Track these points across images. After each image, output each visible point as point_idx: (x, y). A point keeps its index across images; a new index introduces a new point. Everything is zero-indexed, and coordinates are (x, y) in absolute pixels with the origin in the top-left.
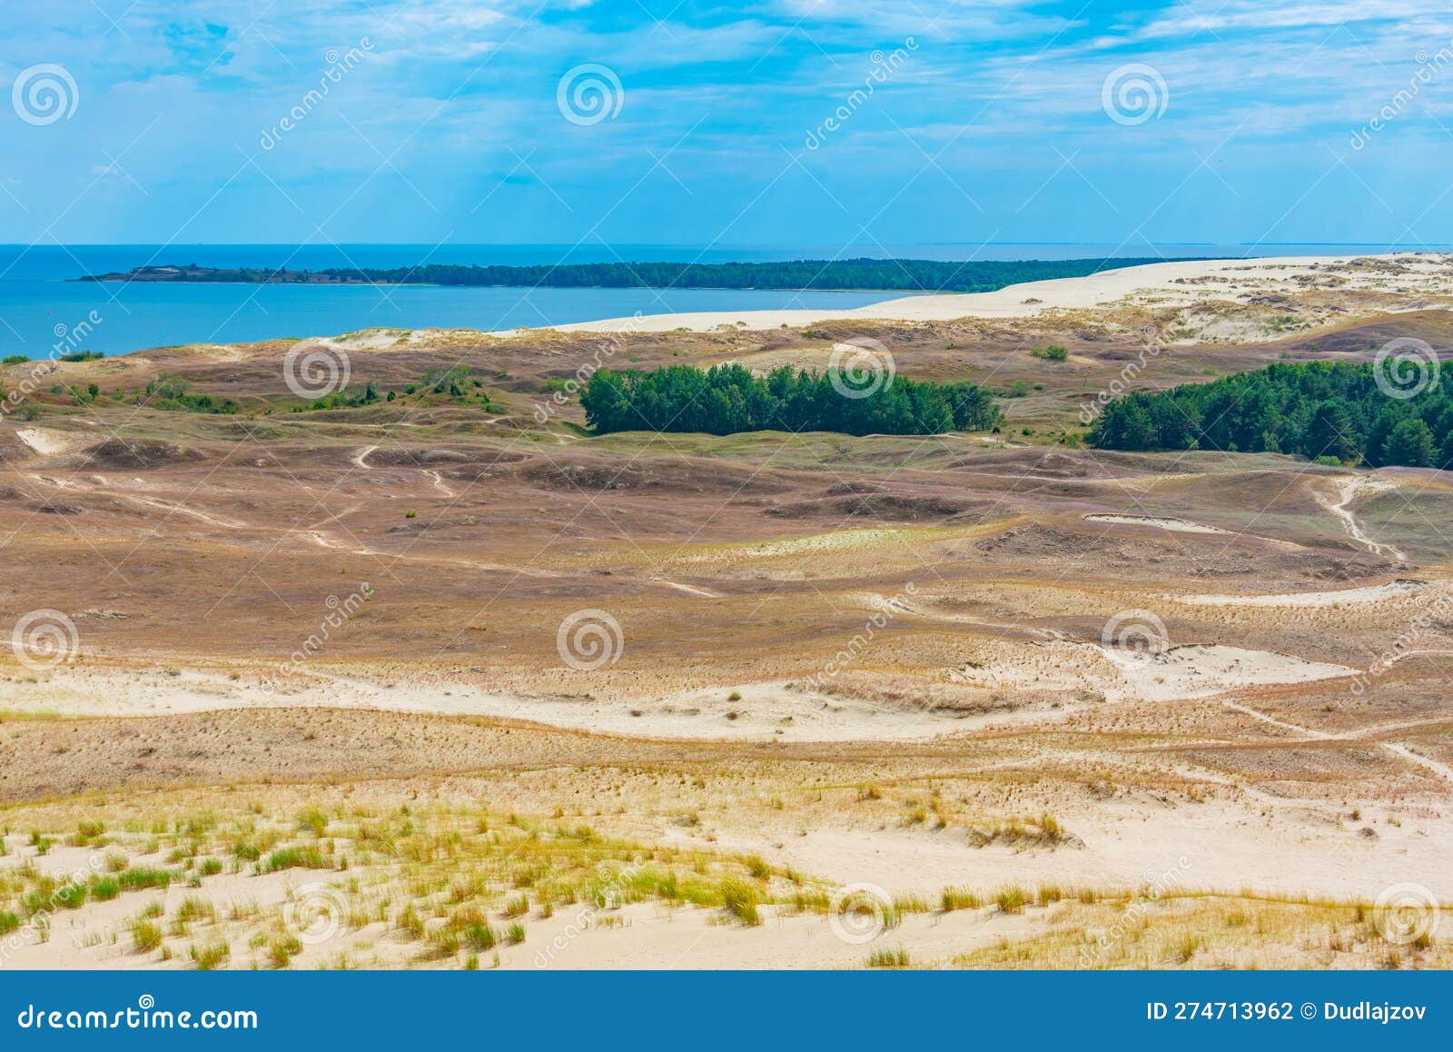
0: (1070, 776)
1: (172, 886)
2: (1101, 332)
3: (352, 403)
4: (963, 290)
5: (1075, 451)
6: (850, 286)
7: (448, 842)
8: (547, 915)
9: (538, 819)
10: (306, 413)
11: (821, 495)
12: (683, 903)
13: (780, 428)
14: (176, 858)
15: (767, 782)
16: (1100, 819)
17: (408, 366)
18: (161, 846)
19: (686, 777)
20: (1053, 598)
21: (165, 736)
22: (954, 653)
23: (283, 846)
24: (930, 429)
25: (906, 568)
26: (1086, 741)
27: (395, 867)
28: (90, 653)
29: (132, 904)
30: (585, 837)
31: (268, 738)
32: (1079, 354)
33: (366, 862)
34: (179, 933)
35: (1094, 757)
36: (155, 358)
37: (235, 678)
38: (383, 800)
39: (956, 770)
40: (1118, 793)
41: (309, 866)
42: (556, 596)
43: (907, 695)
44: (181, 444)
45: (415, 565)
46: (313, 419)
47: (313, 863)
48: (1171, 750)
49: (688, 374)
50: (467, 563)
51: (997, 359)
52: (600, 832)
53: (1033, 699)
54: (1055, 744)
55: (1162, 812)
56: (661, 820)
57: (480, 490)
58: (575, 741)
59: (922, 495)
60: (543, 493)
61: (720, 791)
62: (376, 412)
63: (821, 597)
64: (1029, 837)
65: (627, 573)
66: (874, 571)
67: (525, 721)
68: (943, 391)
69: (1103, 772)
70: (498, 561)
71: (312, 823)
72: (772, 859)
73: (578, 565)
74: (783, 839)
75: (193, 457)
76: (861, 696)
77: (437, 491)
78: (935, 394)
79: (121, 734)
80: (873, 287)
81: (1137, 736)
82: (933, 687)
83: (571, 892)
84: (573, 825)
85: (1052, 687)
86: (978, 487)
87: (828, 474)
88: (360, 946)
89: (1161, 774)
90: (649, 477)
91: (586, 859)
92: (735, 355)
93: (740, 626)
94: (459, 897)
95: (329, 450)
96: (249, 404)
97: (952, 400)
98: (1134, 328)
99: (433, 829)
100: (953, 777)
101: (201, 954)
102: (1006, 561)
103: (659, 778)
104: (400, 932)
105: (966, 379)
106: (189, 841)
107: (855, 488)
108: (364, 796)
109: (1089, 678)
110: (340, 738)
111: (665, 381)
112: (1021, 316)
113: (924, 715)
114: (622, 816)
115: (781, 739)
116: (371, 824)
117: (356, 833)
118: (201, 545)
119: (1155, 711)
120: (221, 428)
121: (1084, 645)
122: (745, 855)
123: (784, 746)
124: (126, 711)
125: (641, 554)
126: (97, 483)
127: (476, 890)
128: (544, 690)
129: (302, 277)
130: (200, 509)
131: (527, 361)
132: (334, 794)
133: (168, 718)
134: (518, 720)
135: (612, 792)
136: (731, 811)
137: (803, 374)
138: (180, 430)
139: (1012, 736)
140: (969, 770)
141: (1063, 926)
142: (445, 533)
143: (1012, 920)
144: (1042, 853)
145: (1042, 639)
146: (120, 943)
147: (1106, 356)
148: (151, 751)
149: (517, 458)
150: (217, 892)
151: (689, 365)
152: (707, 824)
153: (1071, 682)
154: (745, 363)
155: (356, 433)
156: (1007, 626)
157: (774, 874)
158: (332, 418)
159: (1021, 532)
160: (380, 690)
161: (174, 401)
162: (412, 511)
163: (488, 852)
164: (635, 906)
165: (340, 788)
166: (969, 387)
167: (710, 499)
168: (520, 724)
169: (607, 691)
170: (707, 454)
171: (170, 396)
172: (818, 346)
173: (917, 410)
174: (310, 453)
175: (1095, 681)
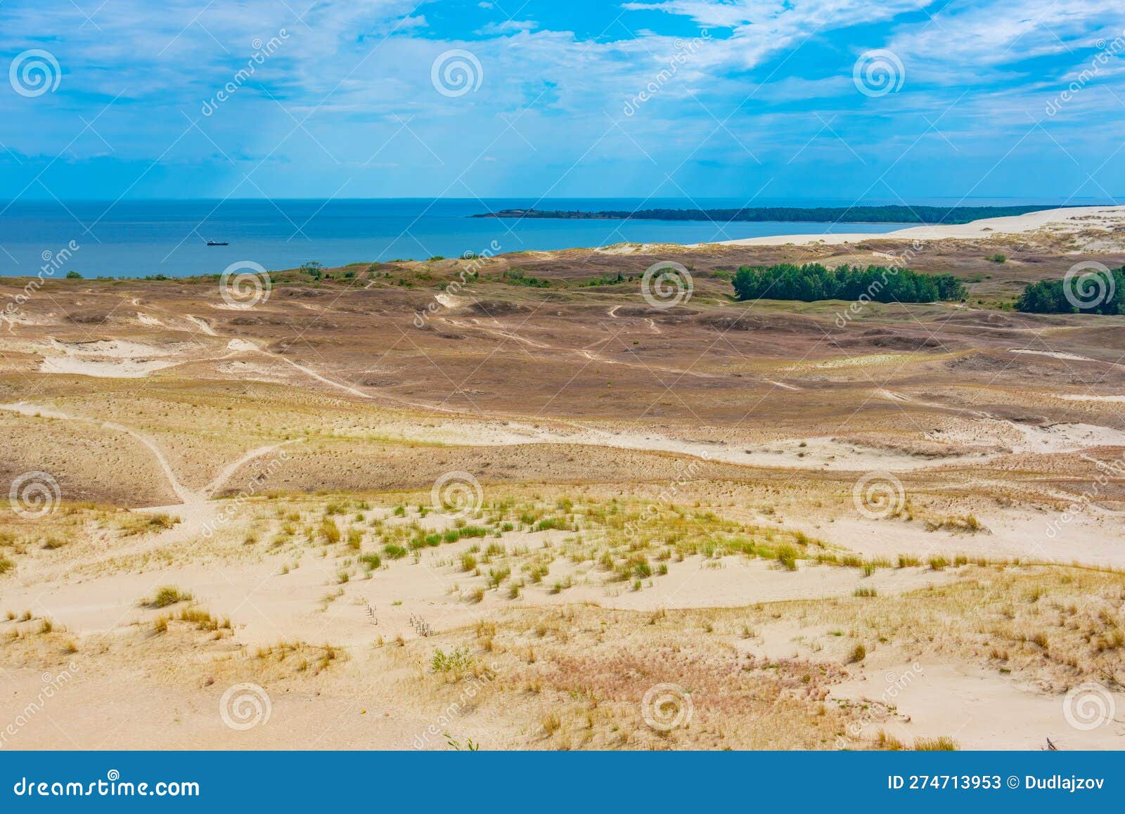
0: (987, 494)
1: (487, 536)
2: (1026, 246)
3: (610, 283)
4: (949, 223)
5: (1007, 313)
6: (885, 221)
7: (634, 518)
8: (680, 560)
9: (686, 507)
10: (585, 288)
11: (862, 335)
12: (755, 557)
13: (841, 298)
14: (490, 522)
15: (814, 492)
16: (1002, 519)
17: (641, 263)
18: (484, 515)
19: (769, 487)
20: (985, 394)
21: (496, 457)
22: (927, 424)
23: (547, 517)
24: (926, 300)
25: (905, 376)
26: (998, 475)
27: (603, 531)
28: (463, 412)
29: (464, 545)
30: (709, 518)
31: (549, 459)
32: (1012, 259)
33: (589, 528)
34: (485, 562)
35: (1002, 484)
36: (508, 258)
37: (537, 427)
38: (603, 495)
39: (922, 488)
40: (1014, 505)
41: (559, 529)
42: (710, 387)
43: (899, 446)
44: (519, 303)
45: (635, 370)
46: (589, 291)
47: (561, 527)
48: (1047, 481)
49: (792, 269)
50: (664, 369)
51: (965, 261)
52: (719, 516)
53: (971, 450)
54: (980, 476)
55: (1038, 516)
56: (753, 511)
57: (675, 330)
58: (712, 466)
59: (917, 336)
60: (707, 332)
61: (789, 496)
62: (622, 287)
63: (854, 392)
64: (960, 527)
65: (750, 376)
66: (888, 378)
67: (686, 455)
68: (934, 279)
69: (1006, 492)
70: (681, 368)
71: (565, 506)
72: (810, 534)
73: (722, 371)
74: (821, 523)
75: (525, 310)
76: (873, 446)
77: (651, 330)
78: (929, 280)
79: (474, 455)
80: (898, 221)
81: (1028, 473)
82: (914, 442)
83: (695, 548)
84: (704, 511)
85: (982, 444)
86: (950, 332)
87: (866, 324)
88: (579, 573)
89: (1039, 495)
90: (766, 324)
91: (706, 531)
92: (818, 258)
93: (809, 406)
94: (634, 548)
95: (596, 307)
96: (557, 283)
97: (938, 284)
98: (1045, 245)
99: (629, 511)
100: (919, 492)
101: (495, 574)
102: (962, 373)
103: (754, 488)
104: (602, 566)
105: (948, 272)
106: (498, 513)
107: (879, 332)
108: (595, 492)
109: (1005, 440)
110: (586, 460)
111: (777, 272)
112: (980, 237)
113: (908, 458)
114: (732, 508)
115: (826, 468)
116: (595, 507)
117: (586, 512)
118: (527, 356)
119: (1040, 459)
120: (541, 295)
121: (1003, 421)
122: (795, 531)
123: (827, 472)
124: (480, 443)
125: (756, 366)
126: (474, 323)
127: (644, 545)
128: (700, 438)
129: (588, 216)
130: (527, 338)
131: (704, 260)
132: (578, 491)
133: (498, 447)
134: (683, 454)
135: (728, 494)
136: (793, 507)
137: (855, 268)
138: (519, 297)
139: (955, 470)
140: (929, 489)
141: (967, 578)
142: (653, 352)
143: (937, 573)
144: (967, 536)
145: (978, 417)
146: (455, 566)
147: (1028, 260)
148: (488, 464)
149: (694, 313)
150: (509, 542)
151: (792, 264)
152: (778, 514)
153: (993, 442)
154: (822, 263)
155: (611, 298)
156: (959, 409)
157: (811, 542)
158: (599, 290)
159: (971, 358)
160: (612, 435)
161: (517, 281)
162: (637, 340)
163: (655, 524)
164: (730, 557)
165: (582, 487)
166: (948, 277)
167: (800, 337)
168: (683, 456)
169: (734, 439)
170: (800, 312)
171: (516, 278)
172: (864, 253)
173: (918, 290)
174: (586, 308)
175: (1007, 442)
